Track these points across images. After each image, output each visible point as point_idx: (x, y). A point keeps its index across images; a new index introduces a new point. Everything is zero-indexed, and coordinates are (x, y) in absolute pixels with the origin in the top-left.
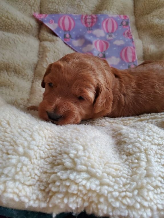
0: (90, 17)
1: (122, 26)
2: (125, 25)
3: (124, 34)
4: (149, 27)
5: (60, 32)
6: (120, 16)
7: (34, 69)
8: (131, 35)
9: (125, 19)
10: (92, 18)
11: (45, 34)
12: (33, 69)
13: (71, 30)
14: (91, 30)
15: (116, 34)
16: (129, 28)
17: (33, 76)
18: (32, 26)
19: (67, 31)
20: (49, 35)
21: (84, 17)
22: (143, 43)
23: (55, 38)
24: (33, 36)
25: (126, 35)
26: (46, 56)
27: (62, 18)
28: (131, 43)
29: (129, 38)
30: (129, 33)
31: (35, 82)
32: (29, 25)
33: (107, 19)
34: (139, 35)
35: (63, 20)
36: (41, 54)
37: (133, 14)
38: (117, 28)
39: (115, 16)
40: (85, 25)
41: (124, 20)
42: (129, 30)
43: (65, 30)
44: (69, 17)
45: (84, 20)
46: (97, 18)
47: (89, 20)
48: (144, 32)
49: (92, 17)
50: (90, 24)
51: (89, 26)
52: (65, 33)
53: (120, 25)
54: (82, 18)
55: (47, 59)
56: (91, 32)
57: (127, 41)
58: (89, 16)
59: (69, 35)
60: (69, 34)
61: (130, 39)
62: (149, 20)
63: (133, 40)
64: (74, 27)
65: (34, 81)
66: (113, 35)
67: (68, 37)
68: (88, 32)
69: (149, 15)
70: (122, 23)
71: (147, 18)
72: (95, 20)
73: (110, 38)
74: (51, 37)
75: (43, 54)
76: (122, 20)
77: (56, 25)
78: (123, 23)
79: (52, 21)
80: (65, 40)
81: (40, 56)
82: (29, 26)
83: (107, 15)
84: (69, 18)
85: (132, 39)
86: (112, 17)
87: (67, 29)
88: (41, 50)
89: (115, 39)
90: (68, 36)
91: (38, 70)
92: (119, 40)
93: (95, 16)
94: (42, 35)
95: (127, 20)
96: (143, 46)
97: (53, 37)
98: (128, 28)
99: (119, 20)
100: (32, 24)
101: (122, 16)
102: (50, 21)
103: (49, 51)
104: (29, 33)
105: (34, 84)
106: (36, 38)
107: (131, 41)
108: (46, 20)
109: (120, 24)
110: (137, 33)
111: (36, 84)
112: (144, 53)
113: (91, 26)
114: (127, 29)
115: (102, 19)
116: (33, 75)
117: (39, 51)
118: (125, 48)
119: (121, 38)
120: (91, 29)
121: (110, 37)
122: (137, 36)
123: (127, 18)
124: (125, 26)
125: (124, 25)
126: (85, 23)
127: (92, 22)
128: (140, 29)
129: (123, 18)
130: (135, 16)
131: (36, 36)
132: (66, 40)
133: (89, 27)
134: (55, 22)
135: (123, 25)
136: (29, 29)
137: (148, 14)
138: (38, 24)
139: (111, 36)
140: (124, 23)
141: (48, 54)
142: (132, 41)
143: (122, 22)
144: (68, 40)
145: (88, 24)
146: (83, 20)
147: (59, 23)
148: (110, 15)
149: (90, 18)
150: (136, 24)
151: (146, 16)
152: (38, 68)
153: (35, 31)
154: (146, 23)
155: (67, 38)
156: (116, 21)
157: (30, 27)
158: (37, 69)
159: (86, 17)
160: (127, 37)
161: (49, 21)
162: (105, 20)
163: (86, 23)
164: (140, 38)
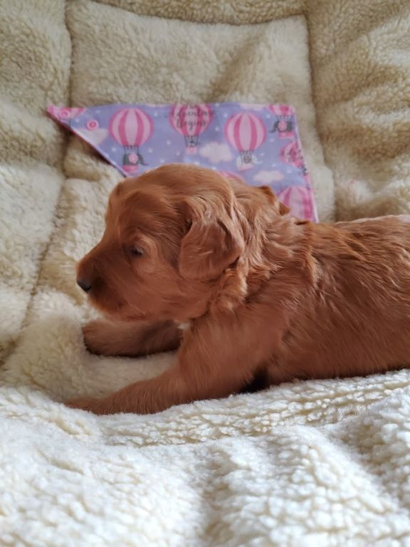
0: (195, 111)
1: (277, 132)
2: (285, 131)
3: (282, 153)
4: (352, 132)
5: (114, 150)
6: (271, 108)
7: (41, 257)
8: (302, 158)
9: (285, 115)
10: (200, 113)
11: (78, 159)
12: (37, 256)
13: (143, 142)
14: (197, 144)
15: (262, 154)
16: (296, 137)
17: (35, 277)
18: (43, 140)
19: (131, 147)
20: (88, 160)
21: (177, 111)
22: (334, 177)
23: (101, 167)
24: (48, 164)
25: (287, 157)
26: (75, 224)
27: (120, 116)
28: (301, 179)
29: (294, 165)
30: (297, 151)
31: (40, 292)
32: (37, 138)
33: (238, 116)
34: (324, 153)
35: (123, 120)
36: (61, 215)
37: (310, 99)
38: (264, 139)
39: (259, 108)
40: (179, 130)
41: (281, 116)
42: (294, 142)
43: (126, 145)
44: (139, 111)
45: (178, 118)
46: (211, 114)
47: (191, 118)
48: (338, 146)
49: (199, 110)
50: (194, 128)
51: (191, 133)
52: (127, 152)
53: (274, 131)
54: (172, 113)
55: (75, 232)
56: (195, 150)
57: (289, 172)
58: (191, 107)
59: (137, 157)
60: (138, 155)
61: (299, 167)
62: (350, 116)
63: (305, 170)
64: (150, 137)
65: (38, 289)
66: (253, 157)
67: (135, 162)
68: (188, 151)
69: (350, 103)
70: (276, 125)
71: (345, 110)
72: (206, 118)
73: (246, 166)
74: (91, 164)
75: (67, 216)
76: (277, 116)
77: (103, 133)
78: (280, 124)
79: (93, 124)
80: (124, 168)
81: (59, 222)
82: (35, 140)
83: (239, 106)
84: (137, 115)
85: (302, 166)
86: (252, 111)
87: (131, 141)
88: (65, 204)
89: (258, 169)
90: (133, 158)
91: (49, 260)
92: (269, 169)
93: (207, 106)
94: (70, 161)
95: (290, 117)
96: (336, 185)
97: (98, 165)
98: (292, 138)
99: (268, 116)
100: (43, 135)
101: (277, 107)
102: (88, 125)
103: (85, 209)
104: (36, 159)
105: (36, 298)
106: (55, 170)
107: (299, 174)
108: (77, 121)
109: (271, 128)
110: (320, 149)
111: (42, 299)
112: (337, 204)
113: (197, 134)
114: (291, 142)
115: (226, 115)
116: (37, 275)
117: (58, 207)
118: (286, 192)
119: (274, 165)
120: (195, 141)
121: (246, 163)
122: (321, 157)
123: (289, 113)
124: (284, 134)
125: (281, 129)
126: (179, 125)
127: (200, 123)
128: (328, 138)
129: (278, 112)
130: (316, 106)
131: (55, 165)
132: (127, 170)
133: (192, 137)
134: (100, 127)
135: (280, 131)
136: (36, 146)
137: (347, 100)
138: (59, 134)
139: (248, 160)
140: (283, 126)
141: (78, 218)
142: (304, 173)
143: (278, 122)
144: (133, 168)
145: (188, 127)
146: (176, 119)
147: (110, 128)
148: (245, 106)
149: (193, 113)
150: (318, 123)
151: (343, 106)
152: (50, 255)
153: (53, 153)
154: (344, 124)
155: (132, 164)
156: (261, 121)
157: (39, 143)
158: (47, 257)
159: (182, 110)
160: (289, 161)
161: (84, 125)
162: (232, 117)
163: (182, 124)
164: (327, 161)
